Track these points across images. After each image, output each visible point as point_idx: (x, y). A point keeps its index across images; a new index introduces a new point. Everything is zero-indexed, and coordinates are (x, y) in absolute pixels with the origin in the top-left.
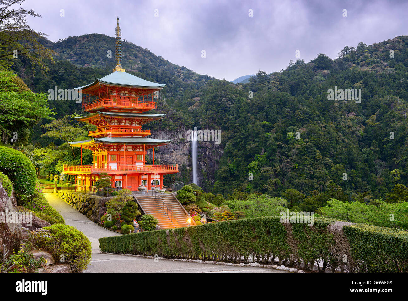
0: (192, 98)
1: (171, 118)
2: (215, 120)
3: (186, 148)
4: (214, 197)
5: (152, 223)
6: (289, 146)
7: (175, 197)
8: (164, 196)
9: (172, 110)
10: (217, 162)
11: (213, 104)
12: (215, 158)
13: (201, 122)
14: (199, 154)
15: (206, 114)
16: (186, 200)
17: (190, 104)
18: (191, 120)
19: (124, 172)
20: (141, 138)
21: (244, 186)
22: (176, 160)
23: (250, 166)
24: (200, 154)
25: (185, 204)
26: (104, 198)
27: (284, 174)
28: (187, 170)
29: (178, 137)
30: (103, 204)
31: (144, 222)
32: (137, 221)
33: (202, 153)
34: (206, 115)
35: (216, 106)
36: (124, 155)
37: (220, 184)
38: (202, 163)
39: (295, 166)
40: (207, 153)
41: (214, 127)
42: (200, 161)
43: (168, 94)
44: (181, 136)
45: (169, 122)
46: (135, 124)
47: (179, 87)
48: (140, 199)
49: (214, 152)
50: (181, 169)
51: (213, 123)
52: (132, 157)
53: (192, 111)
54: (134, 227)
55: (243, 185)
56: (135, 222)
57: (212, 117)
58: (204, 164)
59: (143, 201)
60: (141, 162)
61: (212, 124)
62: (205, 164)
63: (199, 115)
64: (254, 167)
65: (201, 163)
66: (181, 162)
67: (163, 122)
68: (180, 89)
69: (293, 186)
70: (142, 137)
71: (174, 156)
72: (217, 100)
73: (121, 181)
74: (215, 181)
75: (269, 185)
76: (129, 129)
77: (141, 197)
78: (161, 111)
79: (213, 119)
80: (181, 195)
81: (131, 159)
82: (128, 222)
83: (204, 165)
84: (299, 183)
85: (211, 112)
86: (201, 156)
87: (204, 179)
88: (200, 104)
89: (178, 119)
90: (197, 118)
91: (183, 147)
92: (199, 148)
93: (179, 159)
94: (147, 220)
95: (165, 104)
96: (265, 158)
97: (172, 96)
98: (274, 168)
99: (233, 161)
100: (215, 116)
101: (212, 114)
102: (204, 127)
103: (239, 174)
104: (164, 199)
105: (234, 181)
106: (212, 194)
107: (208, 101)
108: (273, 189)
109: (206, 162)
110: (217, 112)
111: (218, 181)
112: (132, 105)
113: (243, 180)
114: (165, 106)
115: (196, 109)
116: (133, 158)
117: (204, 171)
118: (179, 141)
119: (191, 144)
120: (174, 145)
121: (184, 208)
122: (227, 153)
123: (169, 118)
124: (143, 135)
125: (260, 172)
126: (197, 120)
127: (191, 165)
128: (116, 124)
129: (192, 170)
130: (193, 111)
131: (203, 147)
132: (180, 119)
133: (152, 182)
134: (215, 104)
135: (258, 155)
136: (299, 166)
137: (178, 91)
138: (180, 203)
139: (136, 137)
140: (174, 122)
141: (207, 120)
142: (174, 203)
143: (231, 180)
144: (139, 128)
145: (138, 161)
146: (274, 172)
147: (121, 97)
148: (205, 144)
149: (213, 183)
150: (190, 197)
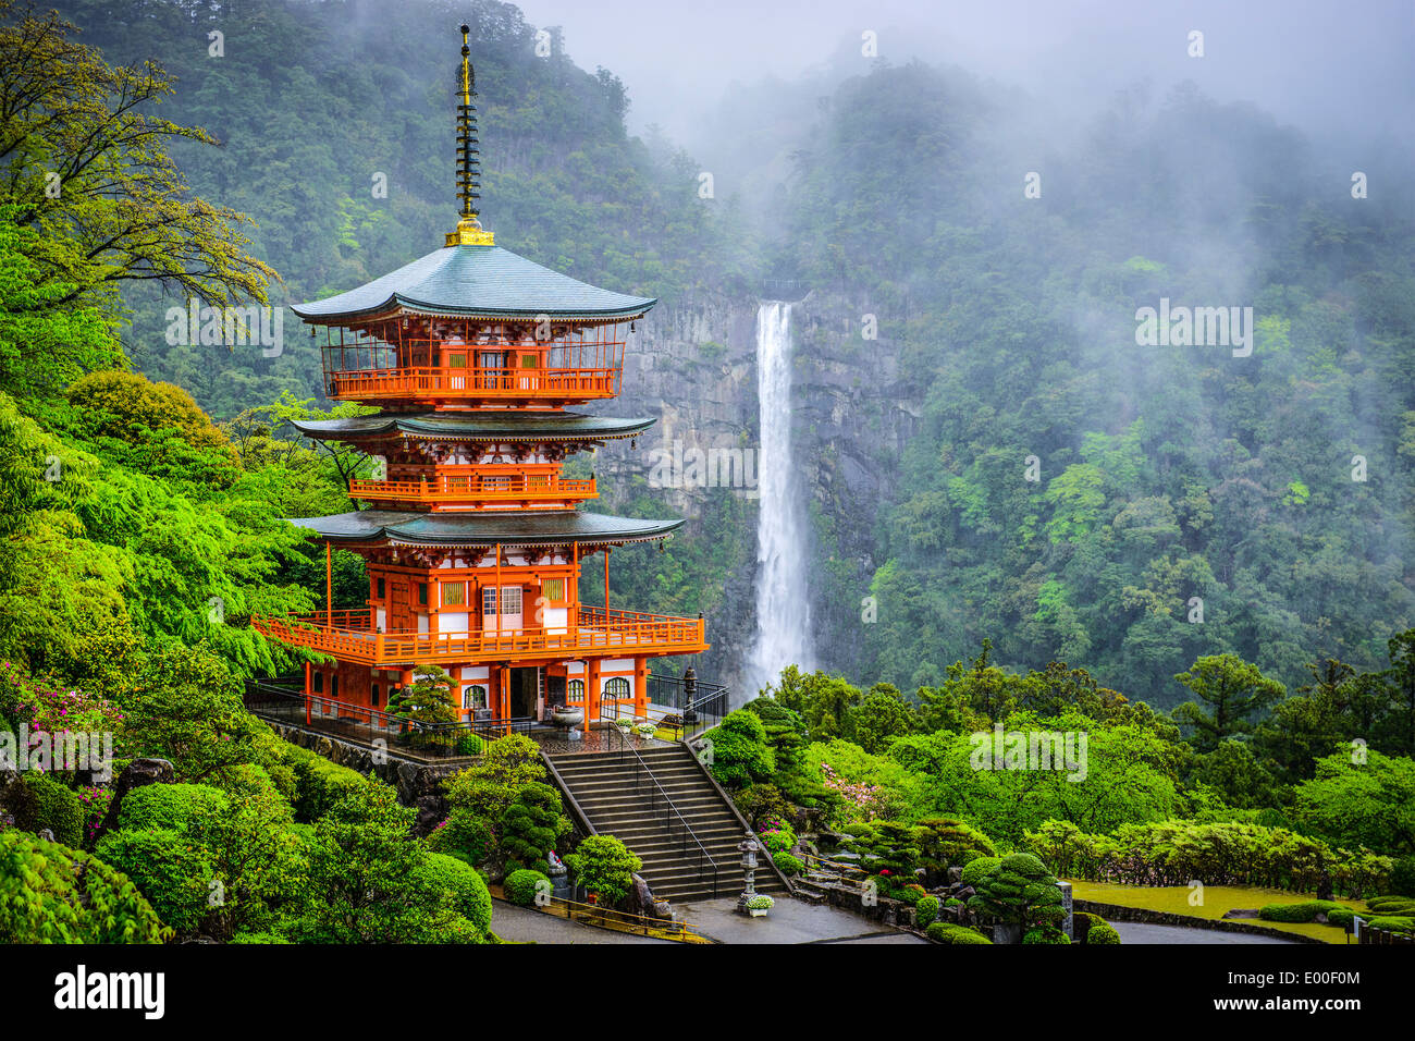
1: (652, 237)
3: (728, 392)
5: (619, 869)
6: (1260, 386)
7: (696, 755)
8: (652, 751)
10: (889, 464)
12: (879, 443)
16: (735, 771)
19: (498, 654)
21: (1024, 592)
23: (1058, 492)
24: (802, 422)
25: (734, 784)
26: (435, 762)
27: (1231, 533)
28: (733, 501)
29: (687, 336)
30: (432, 787)
31: (589, 867)
33: (810, 418)
34: (833, 224)
37: (904, 579)
38: (810, 471)
39: (1291, 492)
40: (837, 415)
41: (875, 286)
44: (705, 327)
45: (641, 260)
46: (537, 456)
48: (564, 766)
49: (873, 411)
50: (705, 500)
51: (871, 262)
54: (550, 875)
55: (1017, 587)
56: (552, 859)
57: (865, 232)
58: (822, 477)
59: (577, 772)
60: (561, 607)
61: (863, 269)
62: (828, 476)
64: (1077, 496)
65: (804, 468)
67: (609, 258)
69: (1277, 596)
71: (668, 432)
73: (486, 687)
74: (875, 565)
75: (1154, 590)
76: (512, 477)
77: (567, 758)
78: (599, 198)
79: (871, 243)
82: (529, 862)
83: (822, 481)
84: (1308, 579)
86: (804, 432)
89: (687, 242)
90: (787, 237)
91: (714, 387)
92: (794, 390)
94: (601, 857)
96: (1137, 448)
98: (1180, 503)
99: (971, 461)
100: (879, 227)
101: (862, 216)
102: (822, 287)
103: (998, 528)
104: (653, 762)
105: (975, 564)
108: (1174, 607)
109: (830, 462)
110: (891, 209)
111: (891, 564)
112: (524, 383)
113: (1023, 559)
117: (819, 507)
118: (693, 356)
119: (752, 373)
120: (670, 378)
121: (729, 801)
122: (940, 419)
123: (643, 237)
125: (1110, 522)
126: (788, 247)
128: (462, 461)
131: (816, 388)
133: (603, 690)
135: (1101, 437)
136: (1312, 491)
138: (714, 781)
139: (538, 511)
140: (669, 256)
143: (957, 559)
144: (549, 472)
146: (1183, 522)
148: (828, 371)
149: (866, 574)
150: (752, 760)
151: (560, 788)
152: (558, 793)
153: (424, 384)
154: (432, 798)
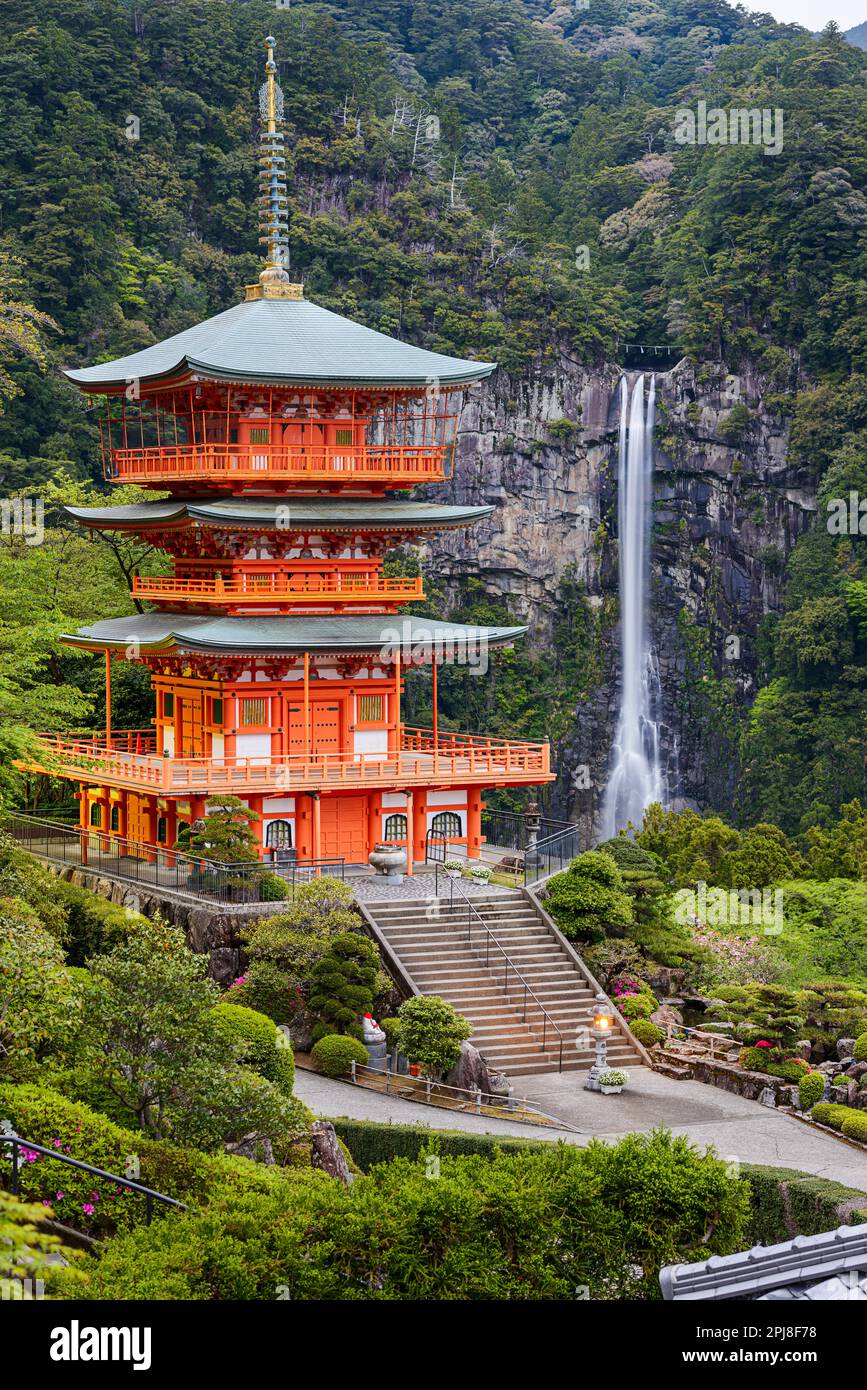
0: (623, 159)
1: (493, 293)
2: (765, 304)
3: (583, 480)
4: (733, 844)
5: (447, 1035)
7: (539, 904)
8: (488, 899)
9: (496, 243)
10: (775, 566)
11: (755, 207)
12: (763, 541)
13: (680, 323)
14: (661, 518)
15: (712, 269)
16: (586, 922)
17: (613, 199)
18: (617, 305)
19: (306, 784)
20: (377, 615)
22: (524, 554)
24: (671, 516)
25: (584, 938)
26: (231, 908)
28: (588, 611)
29: (534, 412)
30: (228, 937)
31: (412, 1032)
32: (378, 1017)
33: (679, 510)
34: (709, 280)
35: (774, 219)
36: (307, 700)
37: (791, 701)
38: (680, 575)
40: (713, 509)
41: (760, 352)
42: (668, 561)
43: (477, 133)
44: (555, 402)
45: (480, 321)
46: (353, 550)
47: (545, 85)
48: (384, 915)
49: (756, 503)
50: (554, 607)
51: (755, 323)
52: (335, 705)
53: (624, 246)
54: (365, 1043)
56: (369, 1024)
57: (748, 287)
58: (694, 582)
59: (399, 923)
60: (380, 729)
61: (745, 331)
62: (702, 581)
63: (666, 271)
65: (672, 571)
66: (550, 562)
67: (442, 319)
68: (546, 98)
70: (381, 609)
71: (510, 526)
72: (782, 181)
73: (292, 821)
74: (757, 686)
76: (323, 574)
77: (386, 906)
78: (430, 247)
79: (752, 301)
80: (566, 898)
81: (334, 716)
82: (342, 1026)
83: (694, 587)
85: (741, 257)
86: (673, 528)
87: (692, 671)
88: (677, 204)
89: (535, 299)
90: (655, 294)
91: (566, 473)
92: (659, 478)
93: (543, 544)
94: (425, 1022)
95: (458, 206)
97: (500, 142)
100: (765, 282)
101: (746, 268)
102: (696, 354)
104: (488, 912)
106: (725, 828)
107: (722, 189)
109: (704, 564)
110: (780, 259)
111: (776, 685)
112: (338, 463)
114: (458, 223)
115: (646, 234)
116: (341, 709)
117: (690, 618)
118: (541, 436)
119: (613, 457)
120: (513, 462)
121: (578, 958)
123: (482, 293)
124: (388, 604)
126: (656, 305)
127: (610, 584)
128: (265, 555)
129: (617, 615)
130: (633, 245)
131: (686, 475)
132: (550, 300)
133: (429, 827)
134: (766, 210)
137: (537, 112)
138: (560, 934)
139: (354, 615)
140: (513, 316)
141: (719, 308)
142: (534, 933)
143: (856, 678)
144: (367, 569)
145: (368, 724)
147: (284, 426)
148: (702, 454)
149: (746, 697)
150: (605, 909)
151: (377, 940)
152: (375, 946)
153: (220, 463)
154: (229, 950)
